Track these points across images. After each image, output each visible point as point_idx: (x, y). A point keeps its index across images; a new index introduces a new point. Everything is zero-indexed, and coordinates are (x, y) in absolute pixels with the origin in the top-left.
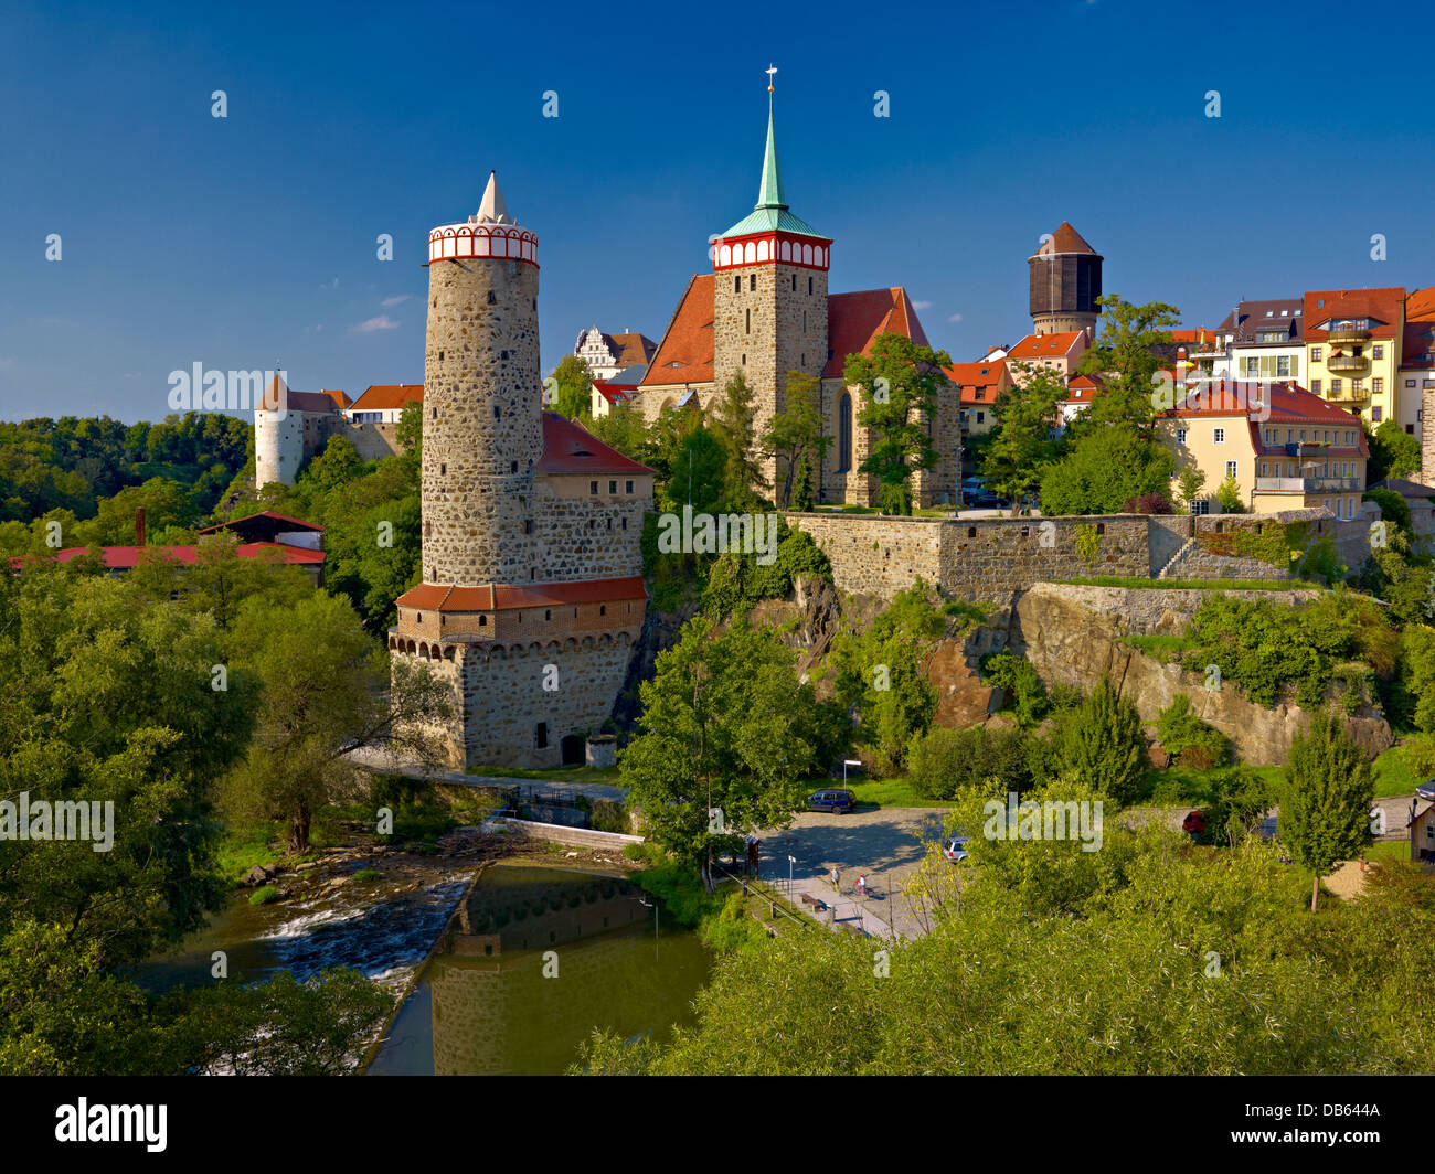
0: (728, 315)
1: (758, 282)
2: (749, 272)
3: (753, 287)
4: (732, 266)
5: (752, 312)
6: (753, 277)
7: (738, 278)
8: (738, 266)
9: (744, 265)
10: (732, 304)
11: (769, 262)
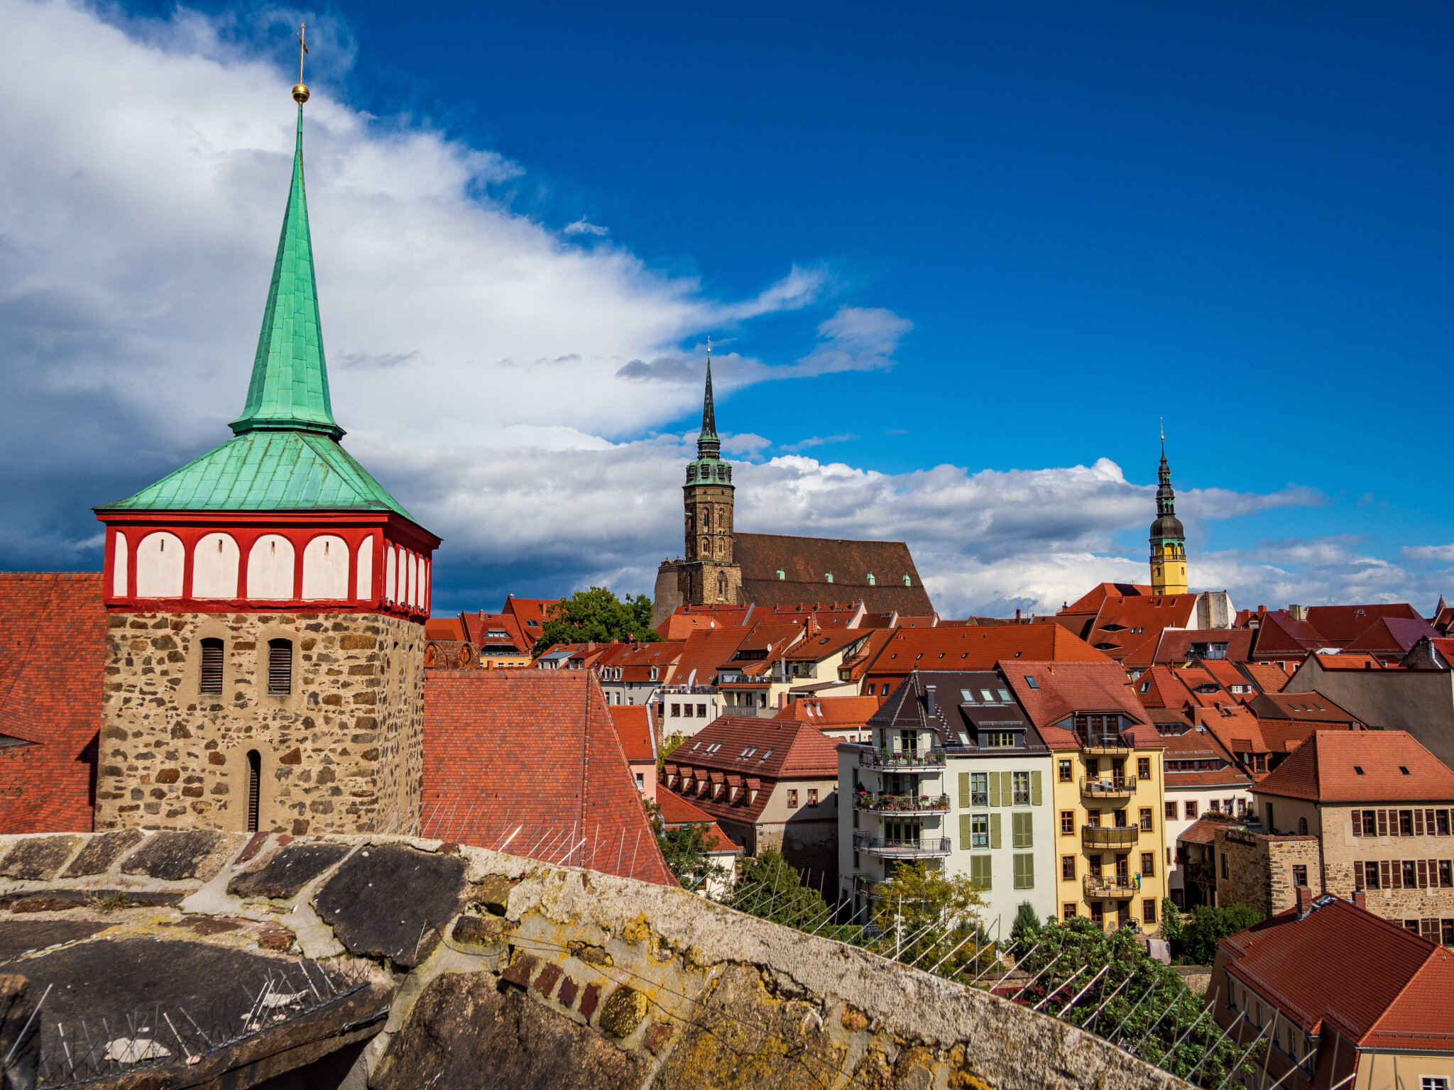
0: (159, 764)
1: (299, 666)
2: (259, 630)
3: (279, 681)
4: (187, 603)
5: (270, 763)
6: (280, 647)
7: (212, 645)
8: (216, 607)
9: (242, 605)
10: (180, 731)
11: (352, 605)
